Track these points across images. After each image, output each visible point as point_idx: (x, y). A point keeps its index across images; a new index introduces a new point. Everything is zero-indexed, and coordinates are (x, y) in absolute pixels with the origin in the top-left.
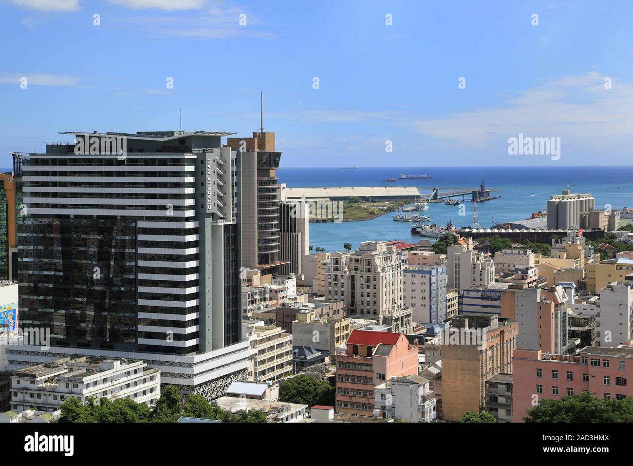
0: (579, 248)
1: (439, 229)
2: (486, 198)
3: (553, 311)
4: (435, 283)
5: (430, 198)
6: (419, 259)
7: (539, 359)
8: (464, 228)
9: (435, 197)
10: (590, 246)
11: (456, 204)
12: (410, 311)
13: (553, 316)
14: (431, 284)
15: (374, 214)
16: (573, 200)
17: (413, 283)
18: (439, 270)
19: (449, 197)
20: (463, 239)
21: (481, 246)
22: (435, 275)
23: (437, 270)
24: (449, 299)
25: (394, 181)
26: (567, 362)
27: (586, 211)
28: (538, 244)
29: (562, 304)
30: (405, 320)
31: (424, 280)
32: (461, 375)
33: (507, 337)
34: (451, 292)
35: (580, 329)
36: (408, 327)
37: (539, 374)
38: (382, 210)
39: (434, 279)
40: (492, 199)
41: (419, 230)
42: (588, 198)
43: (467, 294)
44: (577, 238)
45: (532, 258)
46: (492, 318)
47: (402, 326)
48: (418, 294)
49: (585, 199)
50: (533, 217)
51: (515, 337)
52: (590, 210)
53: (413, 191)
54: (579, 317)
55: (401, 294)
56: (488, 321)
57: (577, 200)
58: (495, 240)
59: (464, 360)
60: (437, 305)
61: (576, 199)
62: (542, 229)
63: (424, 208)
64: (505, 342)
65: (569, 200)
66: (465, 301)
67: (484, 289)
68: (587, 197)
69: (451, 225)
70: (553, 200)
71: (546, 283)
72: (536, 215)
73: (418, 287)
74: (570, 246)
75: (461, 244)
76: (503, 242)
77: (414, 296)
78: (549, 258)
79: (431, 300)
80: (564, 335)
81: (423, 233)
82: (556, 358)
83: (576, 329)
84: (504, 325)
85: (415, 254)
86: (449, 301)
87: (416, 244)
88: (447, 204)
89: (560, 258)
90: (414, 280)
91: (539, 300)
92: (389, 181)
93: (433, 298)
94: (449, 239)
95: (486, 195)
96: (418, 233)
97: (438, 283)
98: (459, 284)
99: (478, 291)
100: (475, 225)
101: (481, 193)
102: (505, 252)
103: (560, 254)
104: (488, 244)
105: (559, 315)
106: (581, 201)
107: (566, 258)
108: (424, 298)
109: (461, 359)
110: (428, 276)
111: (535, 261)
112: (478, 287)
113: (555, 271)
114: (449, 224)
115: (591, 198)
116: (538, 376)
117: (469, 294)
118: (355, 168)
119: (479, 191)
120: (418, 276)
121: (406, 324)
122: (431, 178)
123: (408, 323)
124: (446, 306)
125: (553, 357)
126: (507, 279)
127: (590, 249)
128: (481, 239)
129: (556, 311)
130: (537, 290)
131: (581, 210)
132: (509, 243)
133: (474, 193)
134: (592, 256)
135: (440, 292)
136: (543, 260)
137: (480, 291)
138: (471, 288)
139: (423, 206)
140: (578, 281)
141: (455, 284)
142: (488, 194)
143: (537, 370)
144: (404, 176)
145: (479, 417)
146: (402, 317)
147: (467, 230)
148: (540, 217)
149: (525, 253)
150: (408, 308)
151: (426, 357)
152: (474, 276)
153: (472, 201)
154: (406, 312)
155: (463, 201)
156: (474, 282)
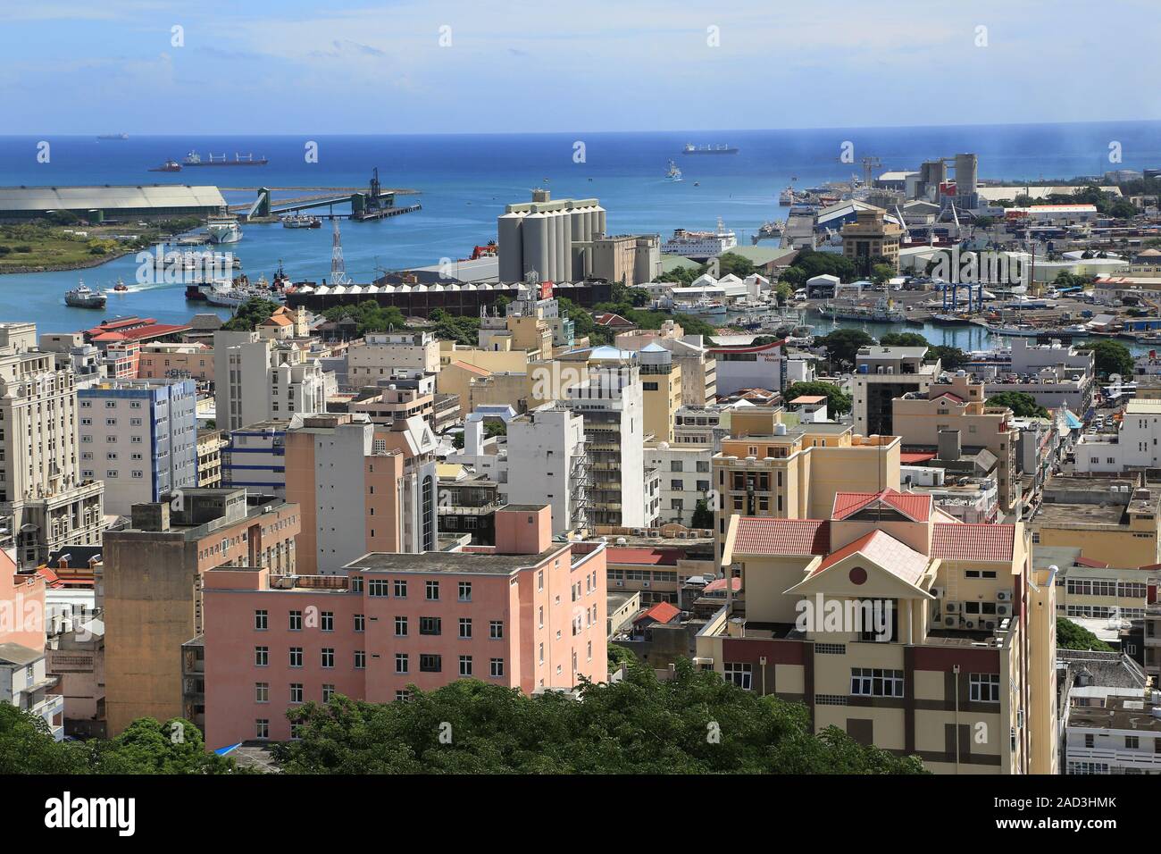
0: (538, 325)
1: (250, 288)
2: (385, 212)
3: (399, 473)
4: (165, 419)
5: (251, 212)
6: (167, 363)
7: (263, 586)
8: (300, 285)
9: (264, 209)
10: (566, 320)
11: (312, 226)
12: (97, 488)
13: (399, 486)
14: (153, 423)
15: (103, 253)
16: (555, 213)
17: (111, 422)
18: (173, 388)
19: (297, 209)
20: (285, 312)
21: (332, 326)
22: (164, 402)
23: (170, 388)
24: (205, 456)
25: (177, 169)
26: (328, 591)
27: (585, 240)
28: (462, 318)
29: (422, 457)
30: (83, 511)
31: (136, 413)
32: (151, 634)
33: (267, 540)
34: (211, 438)
35: (475, 511)
36: (92, 528)
37: (262, 622)
38: (125, 242)
39: (160, 411)
40: (398, 213)
41: (204, 290)
42: (590, 210)
43: (240, 443)
44: (539, 302)
45: (433, 351)
46: (228, 498)
47: (75, 526)
48: (124, 447)
49: (583, 211)
50: (476, 255)
51: (292, 539)
52: (596, 236)
53: (208, 195)
54: (476, 484)
55: (73, 449)
56: (220, 505)
57: (567, 213)
58: (365, 311)
59: (158, 599)
60: (172, 472)
61: (564, 212)
62: (479, 284)
63: (231, 236)
64: (264, 550)
65: (547, 214)
66: (237, 459)
67: (281, 429)
68: (589, 207)
69: (282, 277)
70: (513, 215)
71: (457, 408)
72: (484, 249)
73: (124, 432)
74: (519, 322)
75: (276, 324)
76: (384, 317)
77: (113, 452)
78: (475, 352)
79: (154, 461)
80: (427, 529)
81: (213, 298)
82: (306, 582)
83: (466, 511)
84: (264, 513)
85: (158, 350)
86: (204, 460)
87: (185, 326)
88: (290, 226)
89: (496, 350)
90: (112, 413)
91: (368, 451)
92: (164, 170)
93: (160, 455)
94: (259, 312)
95: (387, 202)
96: (203, 297)
97: (174, 420)
98: (240, 419)
99: (265, 435)
100: (336, 275)
101: (373, 200)
102: (373, 339)
103: (498, 340)
104: (348, 320)
105: (414, 483)
106: (575, 217)
107: (512, 350)
108: (139, 456)
109: (149, 599)
110: (145, 403)
111: (442, 360)
112: (268, 425)
113: (473, 380)
114: (279, 275)
115: (598, 209)
116: (259, 626)
117: (245, 443)
118: (120, 138)
119: (367, 195)
120: (123, 404)
121: (87, 521)
122: (265, 163)
123: (93, 517)
124: (197, 472)
125: (301, 582)
126: (364, 402)
127: (565, 327)
128: (335, 310)
129: (407, 475)
130: (363, 428)
131: (575, 237)
132: (399, 318)
133: (356, 200)
134: (571, 343)
135: (177, 440)
136: (459, 355)
137: (270, 434)
138: (251, 427)
139: (228, 233)
140: (519, 401)
141: (230, 420)
142: (389, 200)
143: (258, 612)
144: (195, 159)
145: (161, 731)
146: (75, 506)
147: (306, 289)
148: (491, 256)
149: (418, 341)
150: (91, 482)
151: (97, 597)
152: (275, 398)
153: (351, 217)
154: (85, 492)
155: (331, 217)
156: (276, 414)
